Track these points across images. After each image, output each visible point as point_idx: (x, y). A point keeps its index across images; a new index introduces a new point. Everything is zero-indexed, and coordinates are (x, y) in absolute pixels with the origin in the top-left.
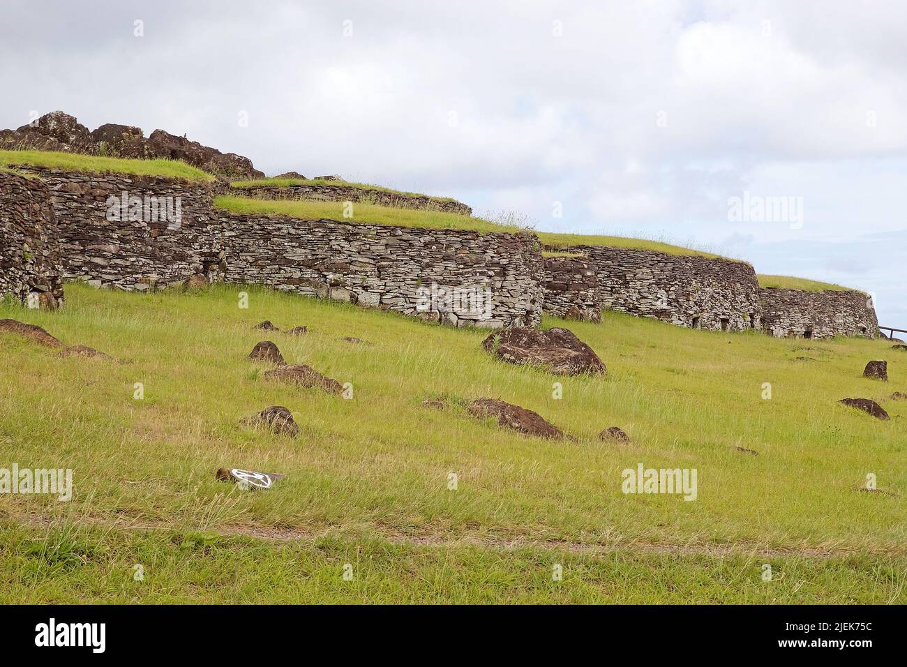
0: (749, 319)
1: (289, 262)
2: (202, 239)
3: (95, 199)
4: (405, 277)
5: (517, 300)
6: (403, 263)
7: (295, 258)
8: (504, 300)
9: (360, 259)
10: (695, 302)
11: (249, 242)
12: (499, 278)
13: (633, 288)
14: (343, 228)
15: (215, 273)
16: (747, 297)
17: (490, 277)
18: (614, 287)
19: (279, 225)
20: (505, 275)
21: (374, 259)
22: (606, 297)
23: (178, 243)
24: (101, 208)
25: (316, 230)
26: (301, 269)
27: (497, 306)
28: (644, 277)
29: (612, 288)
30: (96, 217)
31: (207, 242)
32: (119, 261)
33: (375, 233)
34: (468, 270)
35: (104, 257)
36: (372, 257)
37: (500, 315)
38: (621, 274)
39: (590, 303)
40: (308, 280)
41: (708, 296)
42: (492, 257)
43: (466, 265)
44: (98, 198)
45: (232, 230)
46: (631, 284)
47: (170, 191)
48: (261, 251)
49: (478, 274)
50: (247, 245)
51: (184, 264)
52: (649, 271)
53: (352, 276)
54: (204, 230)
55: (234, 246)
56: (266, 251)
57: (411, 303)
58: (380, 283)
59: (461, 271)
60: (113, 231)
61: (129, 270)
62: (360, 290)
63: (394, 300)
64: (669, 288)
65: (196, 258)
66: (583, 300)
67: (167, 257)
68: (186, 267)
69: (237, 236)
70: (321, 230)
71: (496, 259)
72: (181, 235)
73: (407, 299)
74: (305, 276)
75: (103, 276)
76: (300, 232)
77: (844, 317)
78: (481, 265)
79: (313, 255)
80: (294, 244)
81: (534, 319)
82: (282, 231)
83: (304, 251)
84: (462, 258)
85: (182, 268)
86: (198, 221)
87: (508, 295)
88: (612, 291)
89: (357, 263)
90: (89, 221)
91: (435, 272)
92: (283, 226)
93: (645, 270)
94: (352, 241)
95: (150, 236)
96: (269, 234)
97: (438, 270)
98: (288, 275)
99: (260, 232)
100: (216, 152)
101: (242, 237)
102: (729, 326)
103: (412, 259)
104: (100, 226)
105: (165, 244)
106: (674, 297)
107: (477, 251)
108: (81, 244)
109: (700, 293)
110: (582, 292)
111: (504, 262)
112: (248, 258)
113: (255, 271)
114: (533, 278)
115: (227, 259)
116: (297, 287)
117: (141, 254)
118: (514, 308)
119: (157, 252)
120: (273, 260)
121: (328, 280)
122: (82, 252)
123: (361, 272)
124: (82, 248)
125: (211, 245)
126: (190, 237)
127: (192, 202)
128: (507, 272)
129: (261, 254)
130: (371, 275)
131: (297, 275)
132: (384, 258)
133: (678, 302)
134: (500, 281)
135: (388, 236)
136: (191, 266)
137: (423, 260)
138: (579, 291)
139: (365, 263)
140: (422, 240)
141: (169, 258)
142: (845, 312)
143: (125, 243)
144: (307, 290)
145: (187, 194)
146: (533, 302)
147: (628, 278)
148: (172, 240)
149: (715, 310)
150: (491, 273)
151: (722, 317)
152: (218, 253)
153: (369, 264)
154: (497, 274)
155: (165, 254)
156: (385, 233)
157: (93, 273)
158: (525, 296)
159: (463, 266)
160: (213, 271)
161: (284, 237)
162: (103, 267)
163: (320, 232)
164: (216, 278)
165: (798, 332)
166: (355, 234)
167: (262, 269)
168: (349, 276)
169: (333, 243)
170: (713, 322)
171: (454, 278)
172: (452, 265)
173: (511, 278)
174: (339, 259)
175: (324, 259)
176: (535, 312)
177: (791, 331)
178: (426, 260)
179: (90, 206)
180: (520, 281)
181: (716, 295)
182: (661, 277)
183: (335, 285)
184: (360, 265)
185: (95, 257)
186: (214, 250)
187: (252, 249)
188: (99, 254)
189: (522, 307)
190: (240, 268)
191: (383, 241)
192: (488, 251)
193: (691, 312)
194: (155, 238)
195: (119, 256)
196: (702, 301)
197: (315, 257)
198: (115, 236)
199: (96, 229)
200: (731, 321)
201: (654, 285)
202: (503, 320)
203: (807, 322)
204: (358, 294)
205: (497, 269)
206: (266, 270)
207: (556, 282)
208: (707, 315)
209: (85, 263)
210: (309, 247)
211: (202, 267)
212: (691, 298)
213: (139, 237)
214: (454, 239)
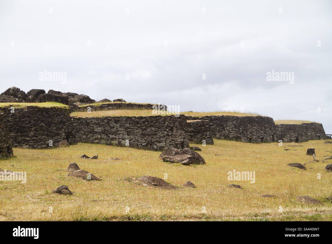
0: (272, 137)
1: (96, 133)
2: (65, 127)
3: (25, 117)
4: (137, 134)
5: (178, 138)
6: (136, 129)
7: (98, 131)
8: (173, 139)
9: (121, 129)
10: (250, 133)
11: (82, 127)
12: (170, 131)
13: (227, 129)
14: (114, 119)
15: (71, 139)
16: (270, 129)
17: (167, 131)
18: (220, 130)
19: (92, 120)
20: (172, 130)
21: (126, 129)
22: (217, 134)
23: (56, 130)
24: (27, 120)
25: (105, 120)
26: (100, 135)
27: (170, 141)
28: (230, 125)
29: (219, 130)
30: (25, 123)
31: (67, 128)
32: (35, 138)
33: (125, 119)
34: (159, 130)
35: (29, 137)
36: (125, 128)
37: (172, 144)
38: (222, 125)
39: (208, 137)
40: (103, 138)
41: (255, 130)
42: (168, 124)
43: (158, 128)
44: (26, 117)
45: (76, 123)
46: (226, 128)
47: (52, 112)
48: (86, 129)
49: (163, 131)
50: (81, 128)
51: (59, 137)
52: (231, 123)
53: (118, 135)
54: (65, 124)
55: (77, 129)
56: (88, 129)
57: (140, 143)
58: (128, 137)
59: (157, 130)
60: (32, 128)
61: (39, 141)
62: (121, 140)
63: (134, 142)
64: (240, 128)
65: (63, 134)
66: (206, 136)
67: (52, 135)
68: (60, 137)
69: (78, 125)
70: (106, 120)
71: (169, 125)
72: (57, 127)
73: (138, 142)
74: (102, 137)
75: (30, 144)
76: (99, 122)
77: (311, 132)
78: (164, 127)
79: (104, 129)
80: (97, 126)
81: (185, 144)
82: (93, 122)
83: (101, 128)
84: (157, 126)
85: (58, 138)
86: (63, 121)
87: (174, 137)
88: (219, 131)
89: (120, 131)
90: (23, 125)
91: (148, 131)
92: (93, 120)
93: (230, 123)
94: (117, 123)
95: (46, 128)
96: (88, 123)
97: (149, 130)
98: (96, 137)
99: (85, 123)
100: (76, 94)
101: (79, 125)
102: (264, 140)
103: (139, 128)
104: (27, 126)
105: (51, 130)
106: (242, 131)
107: (162, 123)
108: (21, 133)
109: (251, 129)
110: (205, 133)
111: (172, 125)
112: (82, 132)
113: (84, 137)
114: (184, 130)
115: (75, 134)
116: (100, 141)
117: (43, 135)
118: (177, 141)
119: (49, 134)
120: (91, 132)
121: (110, 138)
122: (21, 136)
123: (121, 134)
124: (21, 135)
125: (68, 129)
126: (60, 127)
127: (60, 115)
128: (173, 129)
129: (86, 130)
130: (125, 134)
131: (99, 137)
132: (129, 128)
133: (243, 133)
134: (171, 132)
135: (130, 120)
136: (62, 137)
137: (143, 128)
138: (204, 133)
139: (122, 130)
140: (142, 120)
141: (53, 135)
142: (311, 130)
143: (37, 132)
144: (103, 141)
145: (58, 112)
146: (184, 138)
147: (224, 126)
148: (54, 129)
149: (258, 135)
150: (167, 130)
151: (261, 137)
152: (71, 132)
153: (124, 130)
154: (169, 130)
155: (52, 134)
156: (129, 119)
157: (26, 143)
158: (181, 137)
159: (157, 128)
160: (70, 138)
161: (93, 124)
162: (29, 140)
163: (106, 121)
164: (71, 140)
165: (293, 139)
166: (119, 121)
167: (87, 136)
168: (117, 135)
169: (111, 124)
170: (258, 139)
171: (154, 133)
172: (153, 128)
173: (175, 131)
174: (113, 130)
175: (108, 130)
176: (185, 142)
177: (291, 139)
178: (144, 128)
179: (23, 120)
180: (178, 132)
181: (258, 129)
182: (236, 125)
183: (113, 139)
184: (121, 131)
185: (26, 137)
186: (70, 131)
187: (83, 129)
188: (27, 136)
189: (180, 141)
190: (80, 136)
191: (129, 122)
192: (166, 122)
193: (249, 136)
194: (48, 129)
195: (35, 136)
196: (252, 132)
197: (105, 130)
198: (33, 129)
199: (26, 128)
200: (265, 138)
201: (234, 128)
202: (173, 146)
203: (296, 135)
204: (121, 142)
205: (170, 128)
206: (89, 136)
207: (195, 130)
208: (255, 137)
209: (23, 140)
210: (103, 127)
211: (66, 137)
212: (248, 131)
213: (41, 129)
214: (153, 119)
